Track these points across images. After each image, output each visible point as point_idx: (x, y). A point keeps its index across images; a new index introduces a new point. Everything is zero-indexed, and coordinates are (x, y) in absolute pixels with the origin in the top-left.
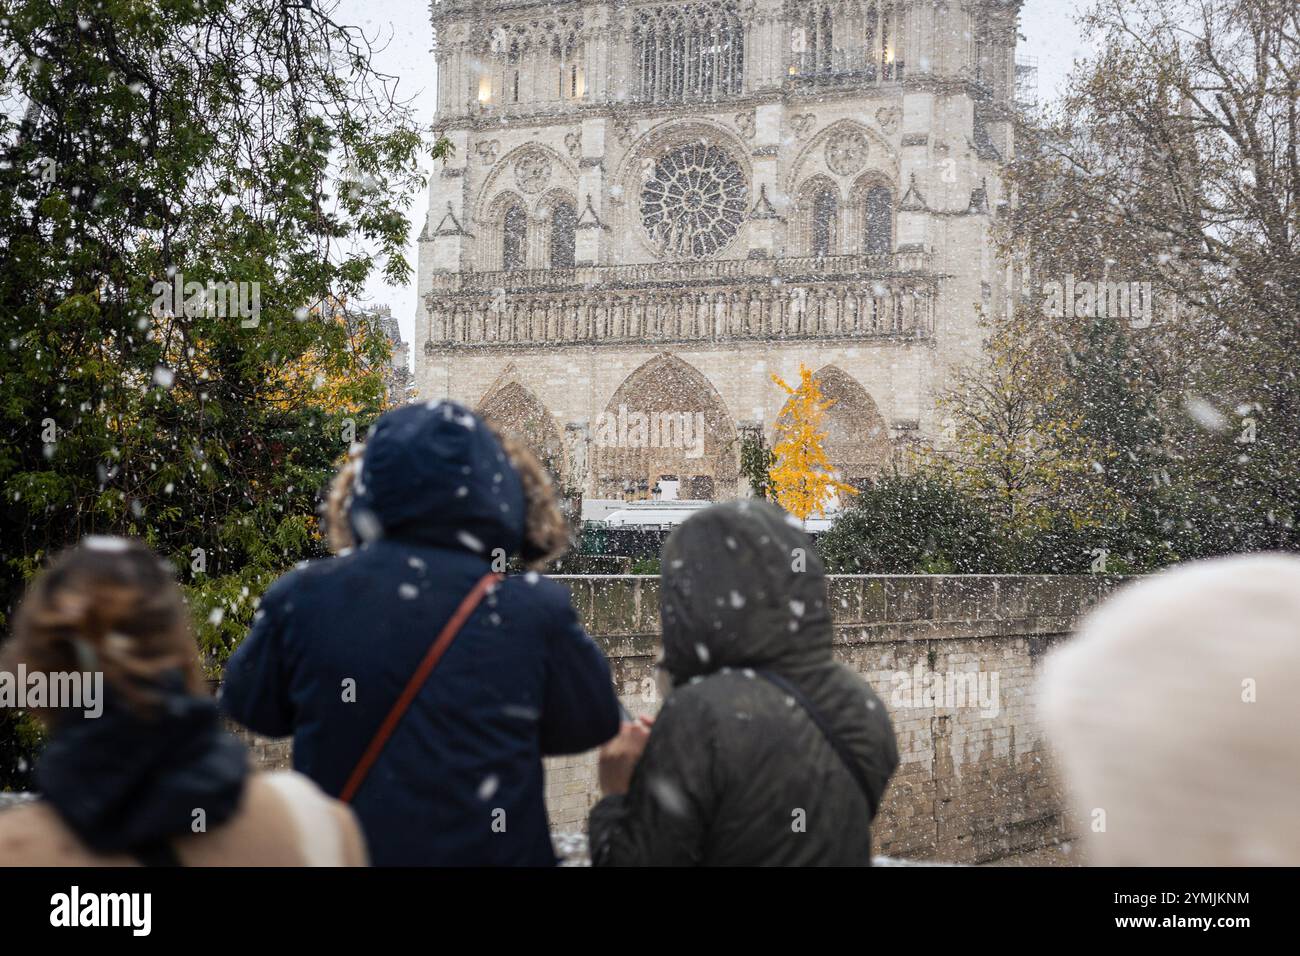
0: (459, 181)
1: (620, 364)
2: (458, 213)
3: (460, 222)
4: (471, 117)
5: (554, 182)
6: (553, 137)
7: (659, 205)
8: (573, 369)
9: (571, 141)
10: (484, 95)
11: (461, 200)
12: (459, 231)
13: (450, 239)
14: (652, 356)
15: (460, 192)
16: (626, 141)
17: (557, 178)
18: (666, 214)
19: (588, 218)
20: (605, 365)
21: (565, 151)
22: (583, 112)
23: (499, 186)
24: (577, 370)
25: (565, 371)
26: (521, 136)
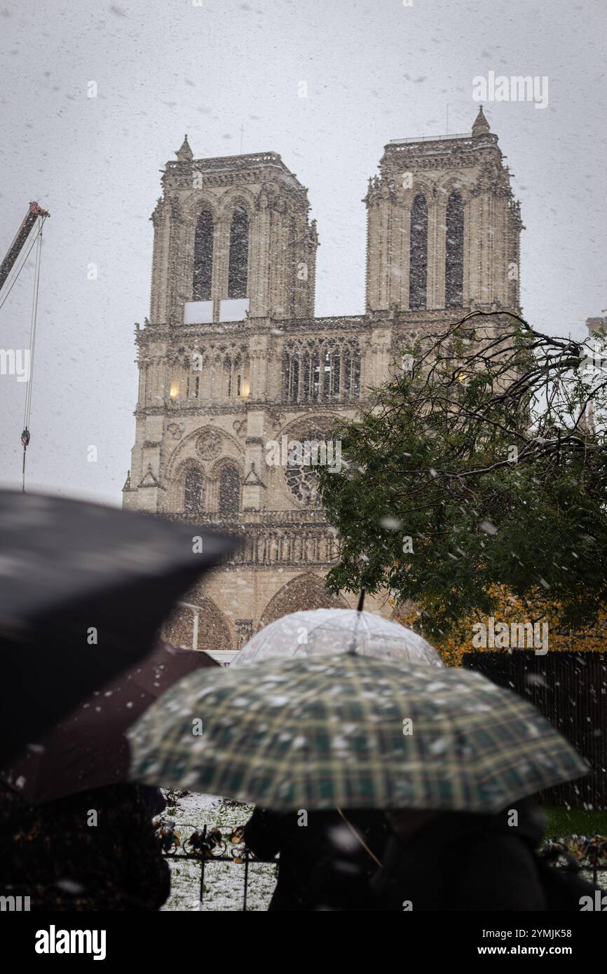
0: (158, 450)
1: (275, 580)
2: (156, 472)
3: (158, 479)
4: (166, 407)
5: (224, 453)
6: (225, 423)
7: (298, 471)
8: (241, 582)
9: (238, 426)
10: (174, 393)
11: (158, 463)
12: (158, 485)
13: (149, 490)
14: (299, 574)
15: (158, 457)
16: (278, 427)
17: (227, 450)
18: (304, 477)
19: (252, 478)
20: (265, 580)
21: (233, 432)
22: (248, 407)
23: (184, 455)
24: (244, 583)
25: (236, 583)
26: (202, 421)
